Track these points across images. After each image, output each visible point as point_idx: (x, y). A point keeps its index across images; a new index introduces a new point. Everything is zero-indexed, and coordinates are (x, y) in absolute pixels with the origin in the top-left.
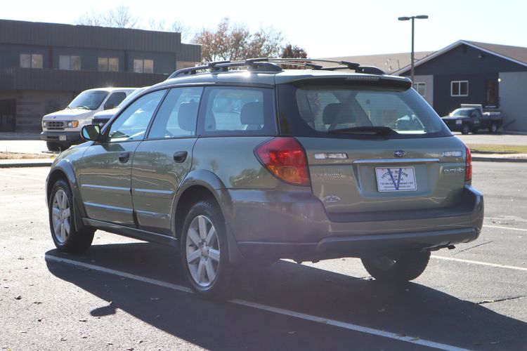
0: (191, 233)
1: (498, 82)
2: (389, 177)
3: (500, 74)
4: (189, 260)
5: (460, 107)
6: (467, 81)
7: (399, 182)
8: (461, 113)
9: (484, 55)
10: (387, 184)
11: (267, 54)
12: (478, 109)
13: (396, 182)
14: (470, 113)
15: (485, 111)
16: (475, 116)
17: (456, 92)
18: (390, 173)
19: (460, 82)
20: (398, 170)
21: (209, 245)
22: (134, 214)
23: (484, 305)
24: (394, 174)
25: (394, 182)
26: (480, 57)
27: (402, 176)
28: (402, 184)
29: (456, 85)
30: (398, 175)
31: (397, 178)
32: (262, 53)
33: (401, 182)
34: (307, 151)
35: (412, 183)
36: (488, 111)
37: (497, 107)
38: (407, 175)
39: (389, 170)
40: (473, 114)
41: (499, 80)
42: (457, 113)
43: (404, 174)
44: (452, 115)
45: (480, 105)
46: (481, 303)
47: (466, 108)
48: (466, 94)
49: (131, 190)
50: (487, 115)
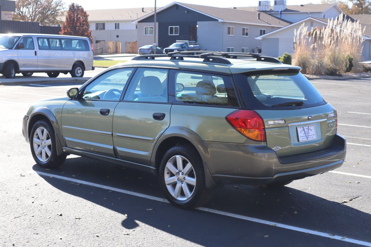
0: (169, 165)
1: (196, 27)
2: (303, 132)
3: (198, 23)
4: (166, 183)
5: (176, 42)
6: (178, 26)
7: (308, 135)
8: (176, 46)
9: (189, 11)
10: (303, 137)
11: (56, 7)
12: (186, 44)
13: (307, 135)
14: (182, 45)
15: (190, 45)
16: (185, 47)
17: (171, 32)
18: (304, 130)
19: (174, 27)
20: (307, 127)
21: (185, 175)
22: (114, 149)
23: (344, 204)
24: (306, 130)
25: (306, 135)
26: (186, 12)
27: (310, 131)
28: (309, 136)
29: (172, 29)
30: (307, 130)
31: (307, 132)
32: (52, 7)
33: (309, 134)
34: (264, 119)
35: (314, 135)
36: (191, 45)
37: (196, 42)
38: (311, 130)
39: (303, 127)
40: (183, 46)
41: (197, 26)
42: (174, 46)
43: (310, 129)
44: (172, 47)
45: (188, 41)
46: (343, 203)
47: (179, 43)
48: (178, 34)
49: (112, 134)
50: (191, 47)
